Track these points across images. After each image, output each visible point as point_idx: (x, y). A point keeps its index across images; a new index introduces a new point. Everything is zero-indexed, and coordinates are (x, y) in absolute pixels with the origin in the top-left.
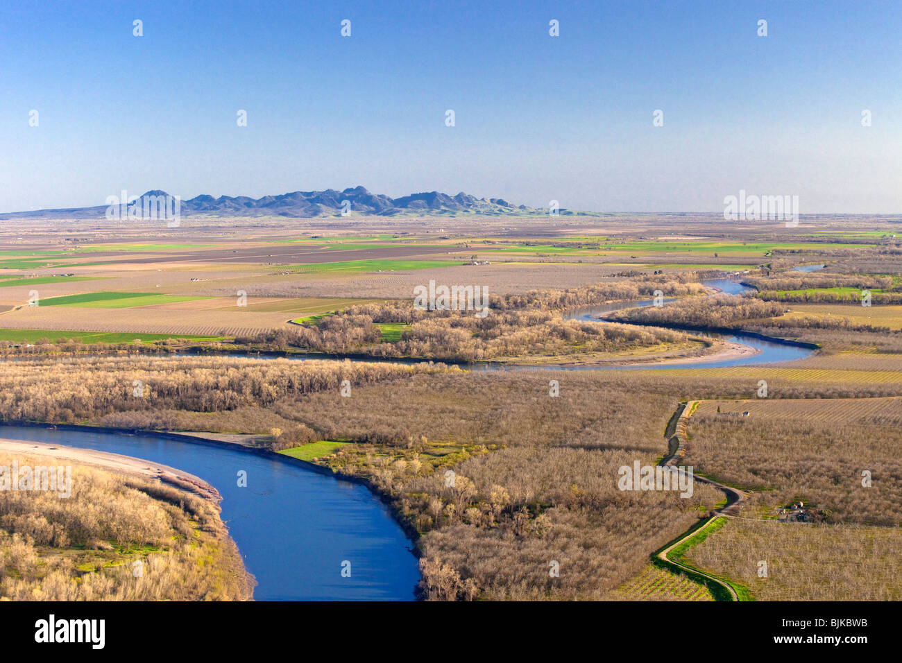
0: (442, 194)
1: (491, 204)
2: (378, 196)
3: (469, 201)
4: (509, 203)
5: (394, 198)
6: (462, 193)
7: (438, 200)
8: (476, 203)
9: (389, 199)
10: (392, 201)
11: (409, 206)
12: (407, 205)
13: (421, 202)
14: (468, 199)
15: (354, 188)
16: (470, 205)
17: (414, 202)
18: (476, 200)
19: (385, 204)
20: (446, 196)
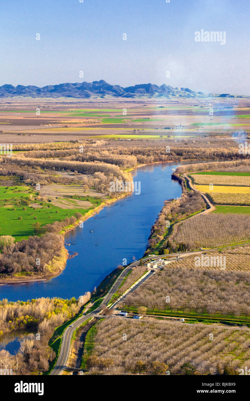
0: (154, 85)
1: (182, 91)
2: (116, 86)
3: (169, 89)
4: (192, 90)
5: (124, 87)
6: (164, 84)
7: (152, 88)
8: (173, 90)
9: (122, 88)
10: (124, 89)
11: (136, 92)
12: (135, 91)
13: (142, 89)
14: (168, 88)
15: (98, 81)
16: (170, 92)
17: (138, 89)
18: (173, 88)
19: (120, 90)
20: (156, 86)
